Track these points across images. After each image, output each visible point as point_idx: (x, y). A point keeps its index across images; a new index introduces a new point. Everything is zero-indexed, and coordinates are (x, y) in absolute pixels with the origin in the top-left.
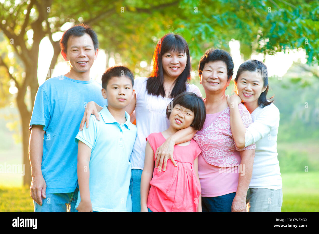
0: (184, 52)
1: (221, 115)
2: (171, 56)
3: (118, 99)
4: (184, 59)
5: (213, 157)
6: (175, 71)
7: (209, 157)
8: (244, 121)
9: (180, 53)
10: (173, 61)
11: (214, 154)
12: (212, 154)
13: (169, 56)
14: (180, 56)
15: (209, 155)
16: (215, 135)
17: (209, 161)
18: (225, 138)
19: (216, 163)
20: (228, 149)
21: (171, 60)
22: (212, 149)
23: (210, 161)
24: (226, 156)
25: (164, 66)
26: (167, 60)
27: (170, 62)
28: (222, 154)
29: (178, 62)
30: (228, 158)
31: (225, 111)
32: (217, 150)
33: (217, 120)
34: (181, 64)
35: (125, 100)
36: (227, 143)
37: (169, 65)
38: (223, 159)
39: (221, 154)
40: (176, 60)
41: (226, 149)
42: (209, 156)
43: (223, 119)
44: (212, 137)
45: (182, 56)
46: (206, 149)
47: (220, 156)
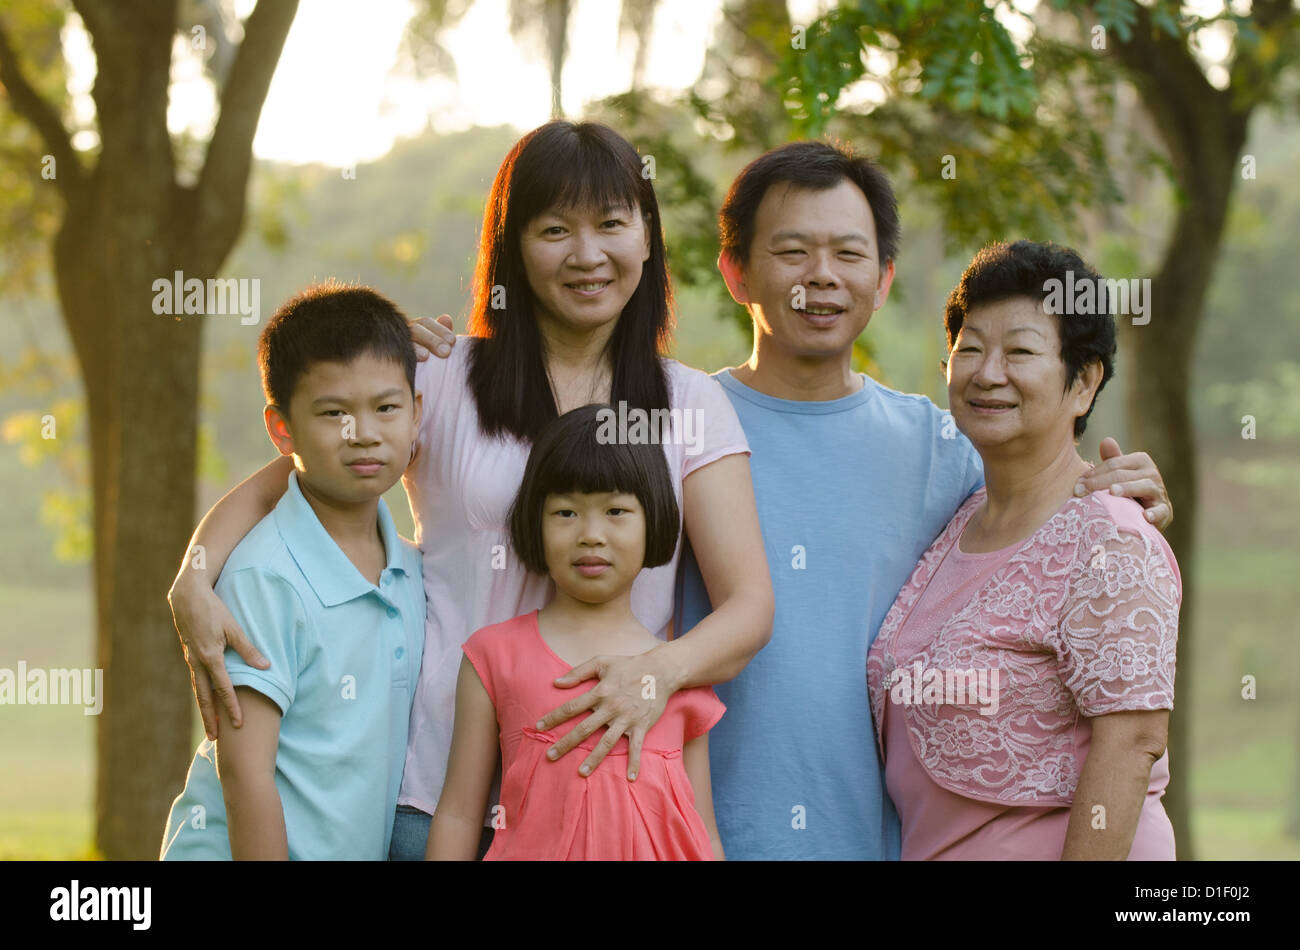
0: (631, 207)
1: (1022, 553)
2: (566, 231)
3: (349, 464)
4: (631, 239)
5: (958, 756)
6: (593, 301)
7: (943, 756)
8: (1112, 574)
9: (606, 210)
10: (577, 257)
11: (963, 742)
12: (954, 742)
13: (554, 230)
14: (611, 224)
15: (943, 744)
16: (968, 652)
17: (944, 775)
18: (1014, 668)
19: (971, 783)
20: (1034, 716)
21: (567, 250)
22: (956, 719)
23: (947, 772)
24: (1030, 755)
25: (535, 283)
26: (547, 251)
27: (565, 261)
28: (1003, 745)
29: (604, 258)
30: (1041, 764)
31: (1040, 533)
32: (977, 721)
33: (1001, 576)
34: (618, 265)
35: (382, 463)
36: (1028, 690)
37: (558, 274)
38: (1010, 767)
39: (996, 743)
40: (594, 247)
41: (1027, 716)
42: (943, 749)
43: (1020, 571)
44: (952, 658)
45: (618, 228)
46: (930, 718)
47: (989, 751)
